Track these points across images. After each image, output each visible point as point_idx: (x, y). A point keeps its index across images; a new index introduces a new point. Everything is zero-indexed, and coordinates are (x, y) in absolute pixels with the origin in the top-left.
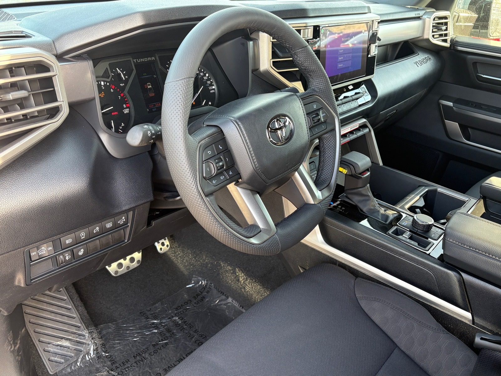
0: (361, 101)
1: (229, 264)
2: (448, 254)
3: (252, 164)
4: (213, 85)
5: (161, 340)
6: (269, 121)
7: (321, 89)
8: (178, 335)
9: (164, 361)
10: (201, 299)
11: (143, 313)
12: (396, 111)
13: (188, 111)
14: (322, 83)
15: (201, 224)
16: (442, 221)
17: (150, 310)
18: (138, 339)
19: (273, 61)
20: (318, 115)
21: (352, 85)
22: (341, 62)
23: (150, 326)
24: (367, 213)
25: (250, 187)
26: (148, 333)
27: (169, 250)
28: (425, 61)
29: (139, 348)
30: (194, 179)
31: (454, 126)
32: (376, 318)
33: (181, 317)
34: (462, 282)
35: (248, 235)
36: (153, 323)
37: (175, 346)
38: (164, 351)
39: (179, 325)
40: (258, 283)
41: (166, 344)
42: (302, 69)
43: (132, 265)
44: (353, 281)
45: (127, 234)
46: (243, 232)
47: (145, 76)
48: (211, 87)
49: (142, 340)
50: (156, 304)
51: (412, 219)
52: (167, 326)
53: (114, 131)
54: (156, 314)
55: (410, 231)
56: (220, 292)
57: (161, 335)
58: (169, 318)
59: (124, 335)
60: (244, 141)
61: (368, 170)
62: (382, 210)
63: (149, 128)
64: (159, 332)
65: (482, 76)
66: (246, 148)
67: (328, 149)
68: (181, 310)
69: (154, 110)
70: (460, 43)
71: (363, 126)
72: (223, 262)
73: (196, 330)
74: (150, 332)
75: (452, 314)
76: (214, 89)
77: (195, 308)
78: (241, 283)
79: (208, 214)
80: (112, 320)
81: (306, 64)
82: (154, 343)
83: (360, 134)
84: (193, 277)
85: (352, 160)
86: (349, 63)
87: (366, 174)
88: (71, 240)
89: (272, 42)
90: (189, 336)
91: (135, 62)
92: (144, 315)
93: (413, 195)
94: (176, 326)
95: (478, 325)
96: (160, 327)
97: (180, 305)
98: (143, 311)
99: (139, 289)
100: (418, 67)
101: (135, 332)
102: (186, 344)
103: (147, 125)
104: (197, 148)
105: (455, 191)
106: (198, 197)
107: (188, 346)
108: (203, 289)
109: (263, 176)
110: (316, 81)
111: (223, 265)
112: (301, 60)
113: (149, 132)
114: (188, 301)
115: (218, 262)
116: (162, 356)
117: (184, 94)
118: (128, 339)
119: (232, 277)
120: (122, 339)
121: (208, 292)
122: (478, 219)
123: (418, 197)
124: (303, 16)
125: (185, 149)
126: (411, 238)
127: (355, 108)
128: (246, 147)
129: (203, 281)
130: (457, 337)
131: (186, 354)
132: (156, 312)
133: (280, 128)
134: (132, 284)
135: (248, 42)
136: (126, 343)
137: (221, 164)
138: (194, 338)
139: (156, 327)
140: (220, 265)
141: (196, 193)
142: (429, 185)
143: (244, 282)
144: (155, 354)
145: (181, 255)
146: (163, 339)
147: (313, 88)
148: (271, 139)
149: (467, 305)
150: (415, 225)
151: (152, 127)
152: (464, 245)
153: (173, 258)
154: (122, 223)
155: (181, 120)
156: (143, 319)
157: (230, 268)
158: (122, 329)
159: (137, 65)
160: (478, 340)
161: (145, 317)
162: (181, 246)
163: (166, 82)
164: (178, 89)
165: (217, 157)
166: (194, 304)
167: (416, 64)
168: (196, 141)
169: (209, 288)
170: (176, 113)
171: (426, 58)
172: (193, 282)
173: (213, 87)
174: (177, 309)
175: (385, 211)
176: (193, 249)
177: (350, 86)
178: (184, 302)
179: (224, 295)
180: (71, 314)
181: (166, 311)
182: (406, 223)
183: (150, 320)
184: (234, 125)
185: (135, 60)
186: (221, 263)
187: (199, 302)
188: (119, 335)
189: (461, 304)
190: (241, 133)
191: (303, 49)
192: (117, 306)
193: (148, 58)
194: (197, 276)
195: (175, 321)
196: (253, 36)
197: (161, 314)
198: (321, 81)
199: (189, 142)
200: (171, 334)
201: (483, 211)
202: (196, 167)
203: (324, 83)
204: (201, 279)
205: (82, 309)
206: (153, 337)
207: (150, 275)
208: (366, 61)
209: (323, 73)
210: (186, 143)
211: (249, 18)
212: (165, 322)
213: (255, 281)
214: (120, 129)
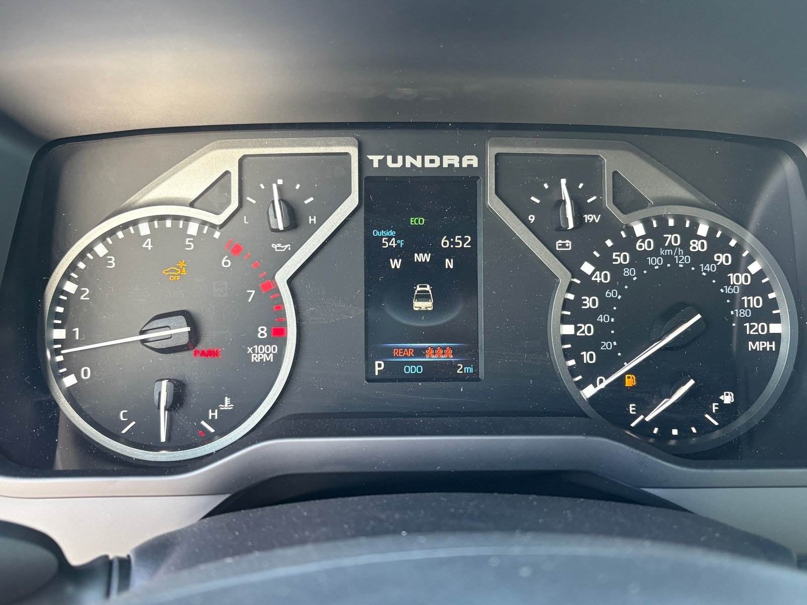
4: (777, 319)
48: (759, 325)
69: (410, 370)
76: (776, 338)
91: (375, 165)
159: (376, 180)
173: (775, 328)
185: (373, 158)
193: (445, 157)
214: (210, 423)
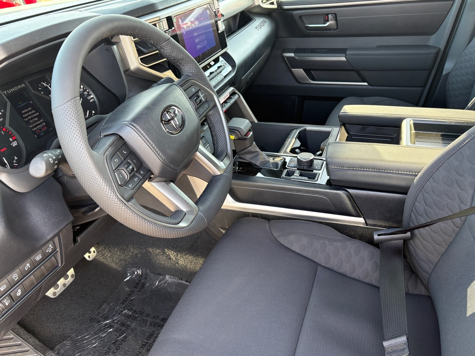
0: (224, 73)
1: (157, 247)
2: (334, 179)
3: (158, 158)
4: (91, 95)
5: (119, 336)
6: (160, 115)
7: (193, 74)
8: (133, 325)
9: (128, 353)
10: (142, 286)
11: (93, 318)
12: (253, 72)
13: (85, 130)
14: (192, 67)
15: (131, 228)
16: (318, 153)
17: (99, 313)
18: (97, 344)
19: (140, 59)
20: (198, 97)
21: (213, 61)
22: (199, 43)
23: (104, 328)
24: (260, 166)
25: (163, 179)
26: (105, 335)
27: (97, 255)
28: (263, 24)
29: (100, 351)
30: (112, 190)
31: (299, 72)
32: (296, 248)
33: (130, 308)
34: (350, 197)
35: (176, 221)
36: (106, 324)
37: (134, 336)
38: (125, 345)
39: (131, 316)
40: (188, 254)
41: (125, 337)
42: (172, 60)
43: (68, 281)
44: (267, 225)
45: (58, 258)
46: (171, 221)
47: (21, 104)
48: (89, 97)
49: (101, 343)
50: (102, 306)
51: (296, 159)
52: (120, 321)
53: (9, 168)
54: (106, 315)
55: (298, 169)
56: (157, 274)
57: (117, 331)
58: (119, 314)
59: (82, 346)
60: (145, 140)
61: (250, 130)
62: (271, 160)
63: (50, 155)
64: (115, 329)
65: (309, 26)
66: (148, 146)
67: (216, 123)
68: (128, 303)
69: (42, 134)
70: (284, 3)
71: (233, 94)
72: (150, 248)
73: (148, 314)
74: (106, 332)
75: (350, 223)
76: (93, 98)
77: (139, 296)
78: (173, 260)
79: (135, 217)
80: (64, 338)
81: (173, 55)
82: (113, 341)
83: (232, 101)
84: (128, 271)
85: (235, 126)
86: (205, 43)
87: (249, 134)
88: (5, 286)
89: (134, 41)
90: (143, 322)
91: (6, 94)
92: (94, 320)
93: (290, 139)
94: (128, 318)
95: (370, 225)
96: (113, 325)
97: (125, 298)
98: (92, 317)
99: (81, 299)
100: (259, 30)
101: (92, 339)
102: (143, 330)
103: (45, 153)
104: (104, 161)
105: (320, 126)
106: (121, 205)
107: (146, 331)
108: (141, 277)
109: (173, 166)
110: (187, 67)
111: (151, 251)
112: (168, 52)
113: (50, 159)
114: (130, 292)
115: (146, 250)
116: (125, 349)
117: (75, 115)
118: (88, 348)
119: (164, 258)
120: (82, 351)
121: (146, 278)
122: (344, 143)
123: (294, 140)
124: (154, 10)
125: (94, 166)
126: (301, 175)
127: (222, 81)
128: (149, 144)
129: (138, 271)
130: (358, 240)
131: (146, 338)
132: (105, 313)
133: (172, 119)
134: (73, 298)
135: (112, 47)
136: (87, 352)
137: (131, 167)
138: (148, 322)
139: (110, 326)
140: (149, 252)
141: (118, 202)
142: (298, 127)
143: (176, 258)
144: (118, 350)
145: (110, 255)
146: (121, 334)
147: (186, 74)
148: (167, 130)
149: (358, 213)
150: (300, 163)
151: (52, 154)
152: (344, 168)
153: (103, 260)
154: (50, 251)
155: (81, 140)
156: (95, 324)
157: (159, 251)
158: (78, 341)
159: (9, 97)
160: (376, 237)
161: (96, 322)
162: (107, 248)
163: (52, 108)
164: (68, 111)
165: (125, 162)
166: (137, 293)
167: (257, 28)
168: (101, 154)
169: (146, 274)
170: (74, 135)
171: (262, 21)
172: (129, 274)
173: (92, 96)
174: (123, 303)
175: (273, 159)
176: (119, 247)
177: (211, 62)
178: (127, 295)
179: (161, 275)
180: (24, 348)
181: (114, 308)
182: (293, 164)
183: (102, 322)
184: (129, 127)
185: (5, 92)
186: (150, 249)
187: (141, 289)
188: (78, 348)
189: (354, 213)
190: (140, 134)
191: (167, 42)
192: (65, 323)
193: (18, 86)
194: (130, 269)
195: (125, 314)
196: (114, 40)
197: (110, 313)
198: (191, 66)
199: (95, 157)
200: (126, 327)
201: (346, 135)
202: (110, 179)
203: (194, 67)
204: (135, 269)
205: (32, 339)
206: (111, 336)
207: (87, 283)
208: (218, 37)
209: (191, 58)
210: (92, 159)
211: (110, 26)
212: (117, 319)
213: (186, 254)
214: (15, 163)
